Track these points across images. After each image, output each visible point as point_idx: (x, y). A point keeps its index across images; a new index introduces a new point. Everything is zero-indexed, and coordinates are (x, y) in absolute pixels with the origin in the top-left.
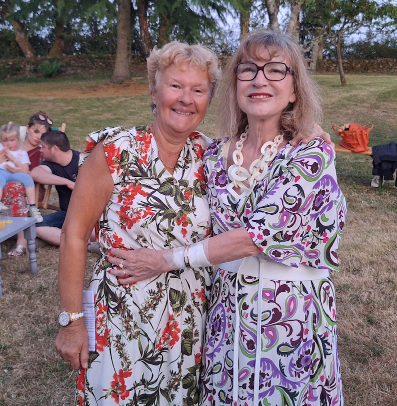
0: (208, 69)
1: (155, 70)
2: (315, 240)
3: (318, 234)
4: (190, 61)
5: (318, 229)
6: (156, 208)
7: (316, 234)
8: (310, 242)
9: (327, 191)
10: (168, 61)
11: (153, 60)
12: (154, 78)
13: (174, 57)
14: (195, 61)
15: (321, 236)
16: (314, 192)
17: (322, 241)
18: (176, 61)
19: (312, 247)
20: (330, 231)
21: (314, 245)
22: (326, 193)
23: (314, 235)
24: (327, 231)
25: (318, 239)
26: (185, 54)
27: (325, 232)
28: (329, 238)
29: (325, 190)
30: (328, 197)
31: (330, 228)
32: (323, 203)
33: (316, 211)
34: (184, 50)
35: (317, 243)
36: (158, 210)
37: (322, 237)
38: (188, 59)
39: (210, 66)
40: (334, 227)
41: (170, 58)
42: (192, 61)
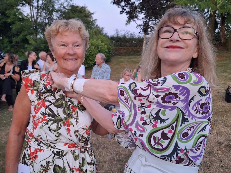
0: (80, 32)
1: (50, 38)
2: (148, 121)
3: (153, 119)
4: (68, 29)
5: (155, 116)
6: (49, 116)
7: (151, 118)
8: (144, 120)
9: (180, 98)
10: (56, 31)
11: (48, 33)
12: (50, 43)
13: (59, 28)
14: (71, 28)
15: (154, 121)
16: (171, 89)
17: (152, 125)
18: (60, 30)
19: (144, 124)
20: (161, 123)
21: (145, 124)
22: (178, 99)
23: (149, 117)
24: (159, 121)
25: (151, 122)
26: (64, 25)
27: (158, 120)
28: (157, 127)
29: (179, 97)
30: (177, 102)
31: (163, 121)
32: (171, 102)
33: (163, 102)
34: (64, 23)
35: (148, 124)
36: (50, 118)
37: (154, 123)
38: (67, 28)
39: (80, 30)
40: (165, 122)
41: (56, 29)
42: (69, 28)
